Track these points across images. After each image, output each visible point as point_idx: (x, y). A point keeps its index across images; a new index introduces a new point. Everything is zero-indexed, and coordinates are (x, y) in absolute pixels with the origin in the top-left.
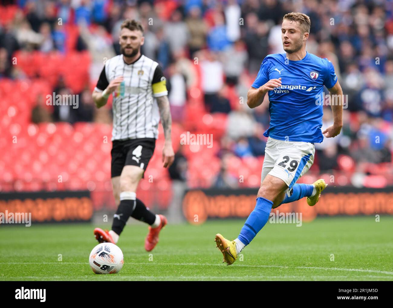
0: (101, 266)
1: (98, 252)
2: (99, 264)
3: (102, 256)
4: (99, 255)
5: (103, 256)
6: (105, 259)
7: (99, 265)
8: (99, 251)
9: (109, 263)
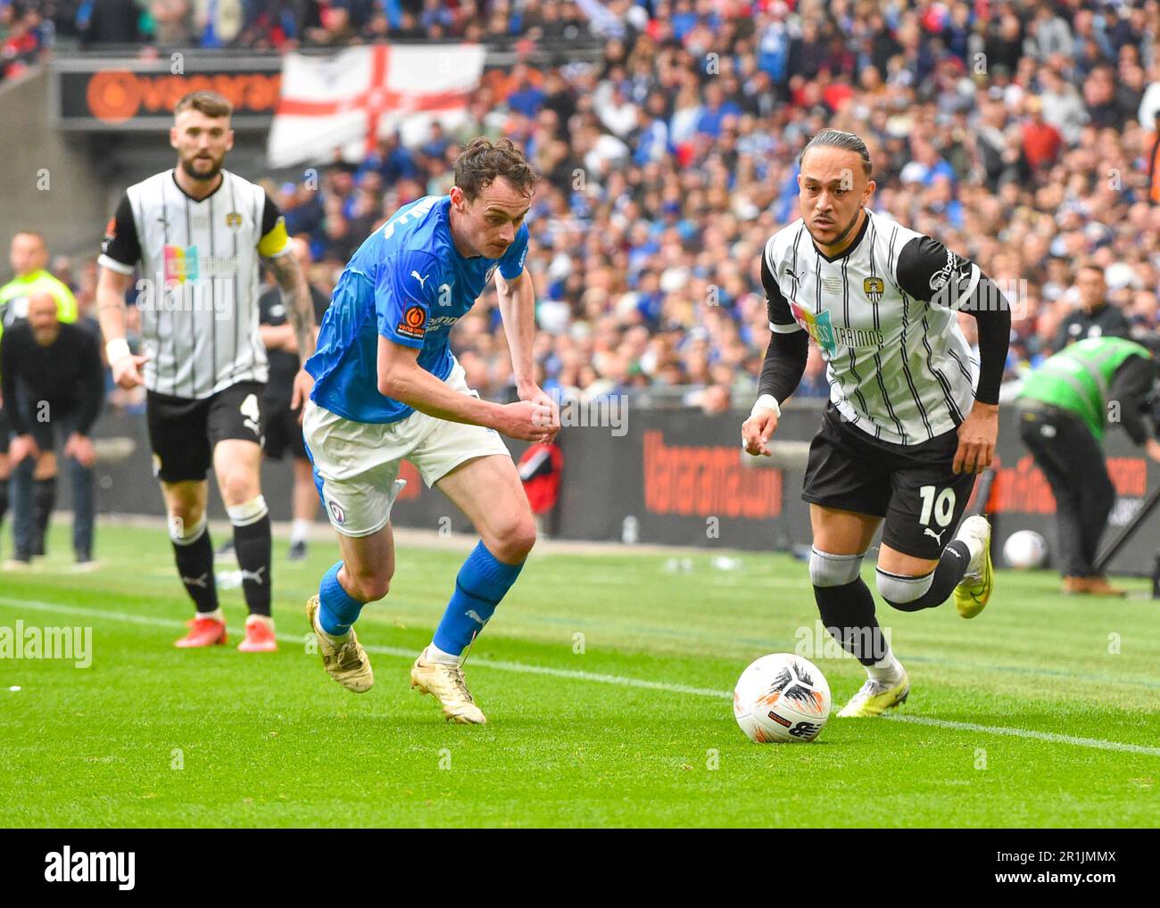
0: (793, 726)
1: (781, 687)
2: (787, 721)
3: (794, 698)
4: (786, 695)
5: (798, 696)
6: (802, 706)
7: (786, 723)
8: (783, 682)
9: (812, 715)
